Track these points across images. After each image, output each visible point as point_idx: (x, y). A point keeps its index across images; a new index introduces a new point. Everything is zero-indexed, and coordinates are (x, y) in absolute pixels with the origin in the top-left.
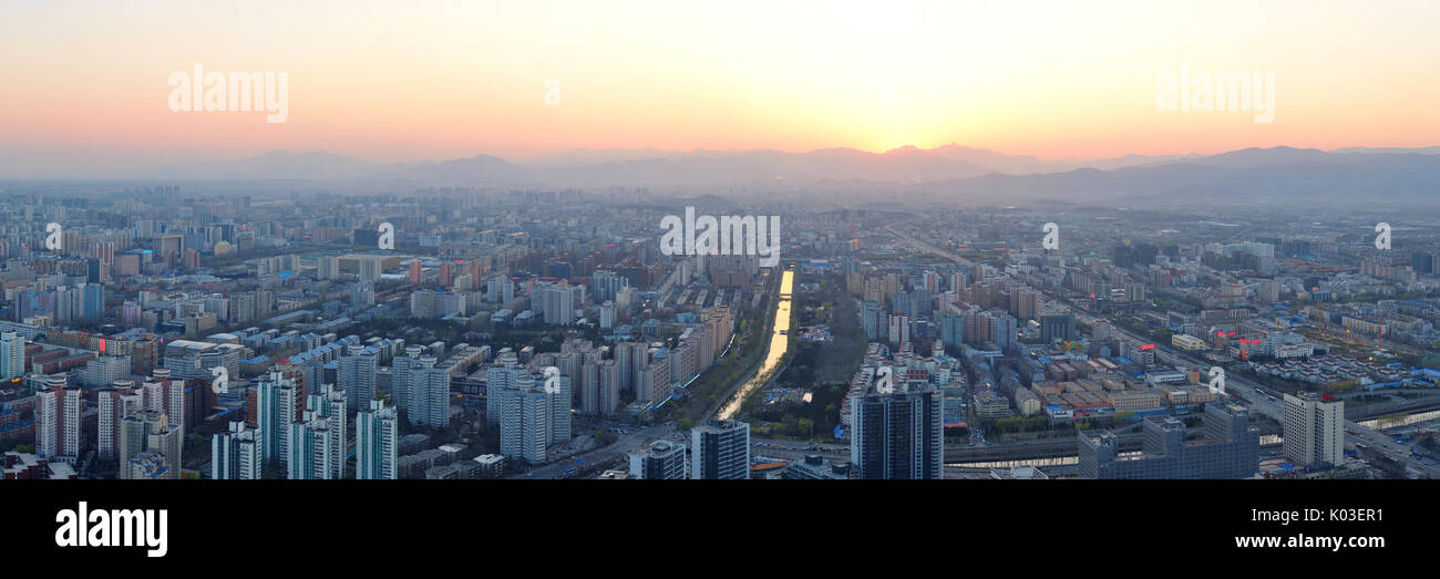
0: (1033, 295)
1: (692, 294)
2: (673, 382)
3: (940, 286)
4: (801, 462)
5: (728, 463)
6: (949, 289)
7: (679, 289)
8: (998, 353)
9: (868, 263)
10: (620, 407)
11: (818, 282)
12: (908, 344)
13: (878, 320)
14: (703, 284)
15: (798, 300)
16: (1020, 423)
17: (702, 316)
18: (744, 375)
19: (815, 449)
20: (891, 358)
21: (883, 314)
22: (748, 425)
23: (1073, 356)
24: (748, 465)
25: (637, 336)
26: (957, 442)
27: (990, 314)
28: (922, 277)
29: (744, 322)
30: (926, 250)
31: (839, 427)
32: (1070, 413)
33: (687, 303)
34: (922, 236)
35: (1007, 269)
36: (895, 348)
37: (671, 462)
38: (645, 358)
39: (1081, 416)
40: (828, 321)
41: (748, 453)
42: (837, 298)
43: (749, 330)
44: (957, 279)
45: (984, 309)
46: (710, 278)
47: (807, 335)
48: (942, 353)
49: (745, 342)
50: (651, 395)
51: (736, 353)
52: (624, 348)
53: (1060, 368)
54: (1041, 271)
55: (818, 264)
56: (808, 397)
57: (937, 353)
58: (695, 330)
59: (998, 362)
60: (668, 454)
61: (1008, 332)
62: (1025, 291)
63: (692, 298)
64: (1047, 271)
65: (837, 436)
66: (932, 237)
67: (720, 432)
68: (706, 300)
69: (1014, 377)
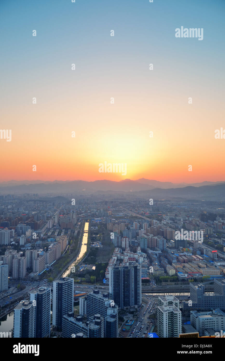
0: (172, 231)
1: (53, 231)
2: (46, 264)
3: (139, 227)
4: (92, 293)
5: (66, 294)
6: (142, 229)
7: (49, 230)
8: (160, 252)
9: (114, 219)
10: (27, 275)
11: (97, 226)
12: (128, 248)
13: (118, 240)
14: (57, 228)
15: (91, 233)
16: (168, 278)
17: (57, 239)
18: (71, 260)
19: (97, 288)
20: (123, 253)
21: (120, 237)
22: (73, 279)
23: (186, 254)
24: (73, 295)
25: (33, 247)
26: (146, 285)
27: (157, 237)
28: (133, 224)
29: (72, 241)
30: (134, 215)
31: (105, 279)
32: (186, 275)
33: (52, 234)
34: (133, 210)
35: (162, 222)
36: (124, 250)
37: (45, 295)
38: (36, 256)
39: (190, 277)
40: (101, 240)
41: (73, 290)
42: (104, 232)
43: (73, 244)
44: (145, 225)
45: (155, 236)
46: (60, 225)
47: (93, 245)
48: (140, 251)
49: (72, 248)
50: (39, 269)
51: (69, 252)
52: (29, 252)
53: (182, 258)
54: (174, 222)
55: (97, 220)
56: (94, 268)
57: (138, 251)
58: (54, 245)
59: (160, 255)
60: (44, 292)
61: (163, 244)
62: (169, 229)
63: (53, 233)
64: (176, 223)
65: (104, 283)
66: (136, 210)
67: (63, 282)
68: (58, 233)
69: (166, 261)
